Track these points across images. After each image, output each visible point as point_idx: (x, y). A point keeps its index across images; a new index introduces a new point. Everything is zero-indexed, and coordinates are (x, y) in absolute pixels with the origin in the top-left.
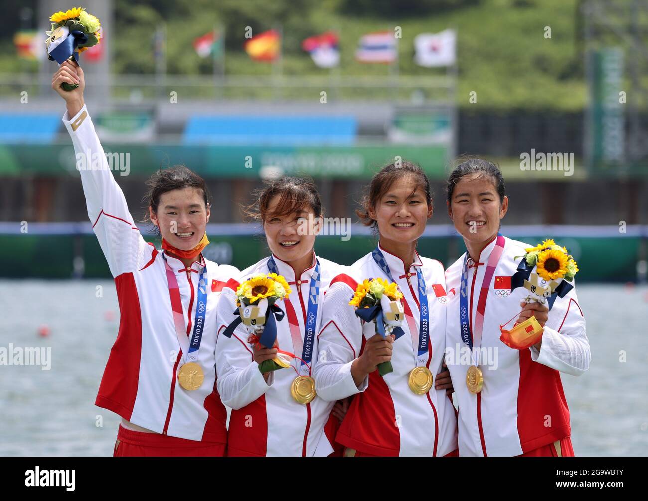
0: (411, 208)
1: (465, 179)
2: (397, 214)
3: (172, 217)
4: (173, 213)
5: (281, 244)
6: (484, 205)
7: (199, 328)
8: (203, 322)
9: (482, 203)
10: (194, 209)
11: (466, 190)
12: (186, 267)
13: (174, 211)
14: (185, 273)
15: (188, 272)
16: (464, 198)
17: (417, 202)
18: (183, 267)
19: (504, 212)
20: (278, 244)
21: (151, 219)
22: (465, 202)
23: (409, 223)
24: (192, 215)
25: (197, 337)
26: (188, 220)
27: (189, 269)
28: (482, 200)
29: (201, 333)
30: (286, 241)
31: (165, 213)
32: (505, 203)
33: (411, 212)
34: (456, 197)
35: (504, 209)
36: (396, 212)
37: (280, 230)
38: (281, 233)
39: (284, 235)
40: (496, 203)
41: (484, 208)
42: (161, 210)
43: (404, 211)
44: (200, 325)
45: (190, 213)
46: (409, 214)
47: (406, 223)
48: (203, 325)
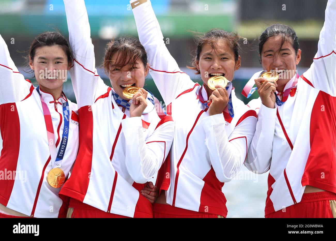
0: (222, 63)
1: (270, 40)
2: (212, 67)
3: (42, 65)
4: (43, 62)
5: (121, 86)
6: (284, 58)
7: (64, 145)
8: (67, 141)
9: (282, 56)
10: (59, 60)
11: (271, 47)
12: (55, 99)
13: (44, 61)
14: (53, 104)
15: (56, 103)
16: (270, 53)
17: (227, 58)
18: (53, 100)
19: (299, 60)
20: (119, 87)
21: (30, 65)
22: (270, 56)
23: (220, 73)
24: (56, 65)
25: (62, 151)
26: (54, 68)
27: (57, 101)
28: (282, 54)
29: (65, 148)
30: (124, 84)
31: (38, 62)
32: (299, 53)
33: (222, 66)
34: (264, 53)
35: (298, 57)
36: (211, 65)
37: (120, 77)
38: (121, 79)
39: (123, 81)
40: (292, 55)
41: (284, 60)
42: (36, 60)
43: (216, 64)
44: (65, 143)
45: (55, 63)
46: (220, 67)
47: (218, 73)
48: (66, 143)
